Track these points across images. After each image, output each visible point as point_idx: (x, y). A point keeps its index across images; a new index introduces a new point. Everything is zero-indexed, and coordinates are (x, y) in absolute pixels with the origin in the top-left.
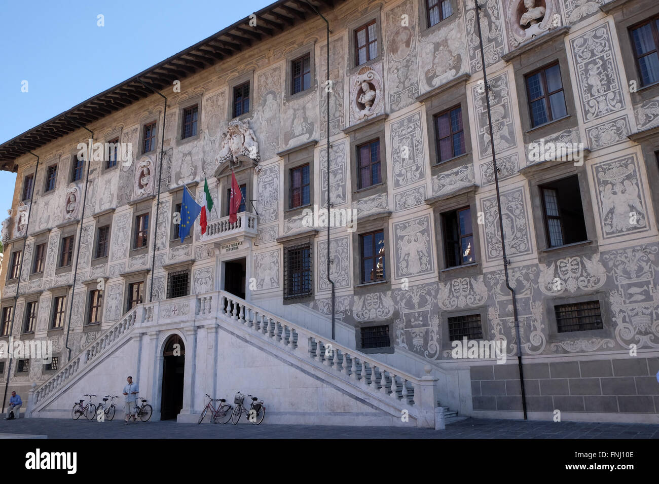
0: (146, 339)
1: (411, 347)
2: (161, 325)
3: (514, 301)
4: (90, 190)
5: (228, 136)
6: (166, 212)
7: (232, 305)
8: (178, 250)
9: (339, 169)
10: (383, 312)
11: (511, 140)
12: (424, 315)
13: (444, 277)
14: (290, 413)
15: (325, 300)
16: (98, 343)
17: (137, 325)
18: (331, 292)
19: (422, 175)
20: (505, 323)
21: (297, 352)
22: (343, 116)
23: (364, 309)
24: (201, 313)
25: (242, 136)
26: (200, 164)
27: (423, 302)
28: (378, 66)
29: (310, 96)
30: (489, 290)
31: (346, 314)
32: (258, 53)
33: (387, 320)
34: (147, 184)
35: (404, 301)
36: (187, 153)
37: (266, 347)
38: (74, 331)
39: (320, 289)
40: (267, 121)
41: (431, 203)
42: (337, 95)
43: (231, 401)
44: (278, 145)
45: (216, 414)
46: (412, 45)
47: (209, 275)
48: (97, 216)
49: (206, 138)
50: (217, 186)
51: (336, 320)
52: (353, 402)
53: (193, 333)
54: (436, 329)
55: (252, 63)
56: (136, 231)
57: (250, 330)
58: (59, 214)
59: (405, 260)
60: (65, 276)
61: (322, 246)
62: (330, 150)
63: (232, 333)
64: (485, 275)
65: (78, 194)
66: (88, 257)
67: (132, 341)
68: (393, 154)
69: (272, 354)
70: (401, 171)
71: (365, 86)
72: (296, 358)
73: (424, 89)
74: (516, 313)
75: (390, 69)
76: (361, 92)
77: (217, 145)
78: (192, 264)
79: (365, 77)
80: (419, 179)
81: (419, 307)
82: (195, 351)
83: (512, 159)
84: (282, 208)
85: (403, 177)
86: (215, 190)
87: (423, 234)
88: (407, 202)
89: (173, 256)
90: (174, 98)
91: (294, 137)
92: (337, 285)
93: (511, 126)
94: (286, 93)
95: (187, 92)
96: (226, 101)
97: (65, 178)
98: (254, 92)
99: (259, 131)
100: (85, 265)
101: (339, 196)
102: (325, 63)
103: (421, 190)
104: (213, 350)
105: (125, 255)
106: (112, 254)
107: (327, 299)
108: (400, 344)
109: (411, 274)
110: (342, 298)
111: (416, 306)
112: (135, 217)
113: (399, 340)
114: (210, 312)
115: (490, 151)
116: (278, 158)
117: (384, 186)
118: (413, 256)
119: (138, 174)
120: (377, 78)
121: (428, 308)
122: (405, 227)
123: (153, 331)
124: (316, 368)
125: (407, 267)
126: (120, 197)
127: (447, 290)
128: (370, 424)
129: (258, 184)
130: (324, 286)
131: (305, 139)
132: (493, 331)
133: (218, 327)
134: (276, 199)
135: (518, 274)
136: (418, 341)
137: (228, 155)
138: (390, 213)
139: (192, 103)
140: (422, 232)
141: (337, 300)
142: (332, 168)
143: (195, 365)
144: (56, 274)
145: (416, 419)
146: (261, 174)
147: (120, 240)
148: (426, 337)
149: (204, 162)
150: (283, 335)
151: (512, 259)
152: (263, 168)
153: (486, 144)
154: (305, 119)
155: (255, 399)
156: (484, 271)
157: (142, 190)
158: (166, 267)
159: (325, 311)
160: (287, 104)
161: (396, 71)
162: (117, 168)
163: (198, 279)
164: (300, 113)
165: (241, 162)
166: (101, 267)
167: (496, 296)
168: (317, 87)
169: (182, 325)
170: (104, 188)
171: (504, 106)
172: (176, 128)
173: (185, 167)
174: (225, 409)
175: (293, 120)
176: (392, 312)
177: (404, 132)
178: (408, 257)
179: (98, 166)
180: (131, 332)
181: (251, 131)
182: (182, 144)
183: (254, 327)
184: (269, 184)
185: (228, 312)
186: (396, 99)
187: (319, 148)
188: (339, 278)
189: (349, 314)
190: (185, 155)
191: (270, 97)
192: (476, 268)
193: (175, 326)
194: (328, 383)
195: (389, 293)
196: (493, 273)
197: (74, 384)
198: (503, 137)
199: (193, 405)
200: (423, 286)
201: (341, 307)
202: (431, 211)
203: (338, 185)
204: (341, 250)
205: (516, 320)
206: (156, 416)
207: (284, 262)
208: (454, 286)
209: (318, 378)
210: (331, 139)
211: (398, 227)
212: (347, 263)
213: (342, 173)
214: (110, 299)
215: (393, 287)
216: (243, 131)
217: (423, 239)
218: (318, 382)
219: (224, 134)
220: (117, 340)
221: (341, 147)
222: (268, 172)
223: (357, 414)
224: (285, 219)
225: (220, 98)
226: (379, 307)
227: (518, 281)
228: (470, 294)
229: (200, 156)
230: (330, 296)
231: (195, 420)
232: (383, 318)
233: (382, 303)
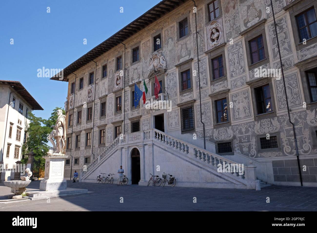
0: (124, 150)
1: (242, 152)
2: (129, 144)
3: (294, 129)
4: (97, 87)
5: (153, 60)
6: (128, 95)
7: (159, 135)
8: (134, 111)
9: (204, 71)
10: (228, 136)
11: (289, 50)
12: (248, 137)
13: (257, 119)
14: (187, 182)
15: (200, 131)
16: (104, 152)
17: (119, 144)
18: (203, 128)
19: (244, 71)
20: (289, 140)
21: (189, 155)
22: (204, 46)
23: (219, 135)
24: (146, 138)
25: (159, 59)
26: (141, 73)
27: (247, 131)
28: (220, 20)
29: (188, 38)
30: (281, 124)
31: (211, 137)
32: (163, 20)
33: (230, 140)
34: (119, 83)
35: (238, 131)
36: (135, 68)
37: (175, 153)
38: (95, 147)
39: (198, 127)
40: (169, 51)
41: (249, 84)
42: (201, 37)
43: (161, 177)
44: (175, 62)
45: (155, 182)
47: (148, 122)
48: (100, 98)
49: (143, 61)
50: (149, 82)
51: (206, 140)
52: (216, 177)
53: (143, 147)
54: (254, 143)
55: (161, 25)
56: (116, 104)
57: (167, 146)
58: (86, 98)
59: (238, 112)
60: (90, 124)
61: (198, 107)
62: (199, 62)
63: (160, 147)
64: (278, 117)
65: (92, 90)
66: (98, 116)
67: (118, 151)
68: (229, 62)
69: (177, 156)
70: (233, 70)
71: (214, 31)
72: (188, 157)
73: (243, 29)
74: (295, 135)
75: (226, 21)
76: (212, 33)
77: (148, 64)
78: (141, 117)
79: (214, 26)
80: (243, 72)
81: (245, 133)
82: (144, 155)
83: (290, 59)
84: (178, 90)
85: (235, 72)
86: (149, 84)
87: (246, 99)
88: (237, 84)
89: (132, 114)
90: (128, 45)
91: (182, 57)
92: (205, 124)
93: (289, 43)
94: (177, 37)
95: (134, 41)
96: (151, 44)
97: (87, 83)
98: (163, 39)
99: (166, 56)
100: (97, 119)
101: (204, 83)
102: (194, 21)
103: (244, 78)
104: (152, 155)
105: (112, 114)
106: (108, 114)
107: (201, 131)
108: (237, 150)
109: (241, 118)
110: (208, 130)
111: (244, 133)
112: (116, 98)
113: (236, 149)
114: (149, 138)
115: (278, 56)
116: (175, 68)
117: (225, 77)
118: (241, 109)
119: (116, 79)
120: (220, 26)
121: (250, 133)
122: (237, 96)
123: (126, 147)
124: (197, 162)
125: (238, 115)
126: (109, 90)
127: (259, 125)
128: (224, 187)
129: (167, 80)
130: (199, 125)
131: (187, 58)
132: (283, 144)
133: (153, 144)
134: (176, 86)
135: (295, 116)
136: (245, 149)
137: (153, 68)
138: (229, 90)
139: (136, 46)
140: (245, 98)
141: (206, 131)
142: (201, 70)
143: (144, 161)
144: (86, 123)
145: (246, 185)
146: (168, 76)
147: (110, 108)
148: (249, 147)
149: (143, 72)
150: (182, 148)
151: (292, 109)
152: (169, 73)
153: (276, 53)
154: (187, 49)
155: (171, 176)
156: (278, 115)
157: (118, 86)
158: (130, 119)
159: (201, 136)
160: (178, 42)
161: (229, 22)
162: (107, 77)
163: (144, 124)
164: (184, 46)
165: (159, 71)
166: (103, 120)
167: (284, 127)
168: (192, 33)
169: (138, 144)
170: (102, 86)
171: (285, 33)
172: (130, 58)
173: (135, 75)
174: (159, 180)
175: (181, 50)
176: (232, 136)
177: (234, 51)
178: (239, 110)
179: (99, 77)
180: (117, 147)
181: (163, 57)
182: (133, 65)
183: (169, 144)
184: (172, 80)
185: (157, 138)
186: (229, 35)
187: (194, 62)
188: (206, 121)
189: (212, 137)
190: (135, 69)
191: (170, 40)
192: (273, 114)
193: (135, 144)
194: (204, 169)
195: (230, 127)
196: (282, 116)
197: (97, 169)
198: (285, 49)
199: (145, 178)
200: (247, 123)
201: (208, 135)
202: (249, 87)
203: (204, 79)
204: (206, 108)
205: (295, 138)
206: (130, 183)
207: (181, 115)
208: (262, 123)
209: (199, 167)
210: (199, 57)
211: (233, 96)
212: (210, 114)
213: (205, 73)
214: (108, 133)
215: (232, 124)
216: (159, 57)
217: (246, 101)
218: (199, 168)
219: (151, 59)
220: (112, 151)
221: (204, 61)
222: (171, 74)
223: (218, 183)
224: (180, 95)
225: (148, 43)
226: (226, 134)
227: (296, 119)
228: (270, 126)
229: (141, 70)
230: (203, 129)
231: (146, 184)
232: (228, 139)
233: (227, 132)
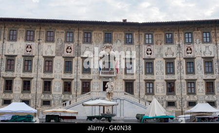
5: (105, 48)
8: (85, 75)
11: (183, 73)
13: (168, 94)
15: (137, 95)
19: (163, 74)
20: (179, 104)
22: (142, 54)
23: (148, 98)
25: (110, 49)
27: (162, 98)
28: (152, 46)
29: (132, 46)
30: (177, 98)
31: (143, 98)
38: (37, 93)
41: (165, 80)
46: (162, 45)
48: (44, 57)
54: (165, 104)
55: (112, 29)
58: (22, 51)
59: (158, 90)
60: (29, 74)
66: (41, 69)
73: (165, 57)
74: (182, 102)
75: (155, 48)
76: (148, 50)
78: (91, 80)
83: (183, 77)
84: (123, 72)
85: (158, 73)
88: (159, 78)
89: (84, 77)
92: (140, 92)
93: (183, 71)
94: (124, 42)
95: (86, 28)
96: (102, 37)
97: (22, 38)
98: (113, 38)
100: (40, 72)
101: (141, 73)
103: (163, 77)
109: (160, 93)
110: (142, 95)
112: (65, 61)
117: (153, 74)
118: (160, 89)
121: (163, 100)
122: (159, 83)
126: (57, 53)
127: (168, 97)
133: (124, 99)
134: (122, 69)
135: (183, 96)
138: (155, 80)
141: (140, 95)
144: (23, 72)
147: (58, 67)
156: (176, 95)
158: (81, 80)
160: (125, 45)
161: (157, 49)
162: (54, 43)
163: (94, 84)
164: (129, 49)
166: (49, 74)
168: (134, 44)
170: (47, 48)
172: (82, 38)
177: (159, 64)
182: (85, 44)
186: (157, 55)
190: (86, 47)
191: (119, 41)
192: (174, 94)
200: (162, 96)
201: (141, 97)
202: (165, 82)
207: (125, 85)
208: (170, 96)
210: (140, 59)
211: (157, 83)
212: (143, 88)
213: (142, 68)
214: (55, 85)
215: (155, 95)
217: (163, 86)
221: (142, 62)
224: (125, 75)
225: (100, 34)
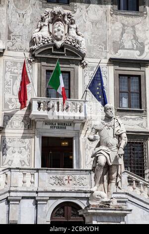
25: (66, 26)
29: (139, 19)
40: (92, 23)
44: (106, 48)
91: (123, 48)
94: (113, 5)
131: (135, 55)
146: (87, 68)
149: (10, 32)
152: (89, 64)
154: (136, 37)
160: (114, 16)
163: (9, 147)
164: (129, 30)
168: (147, 14)
175: (122, 34)
229: (4, 24)
